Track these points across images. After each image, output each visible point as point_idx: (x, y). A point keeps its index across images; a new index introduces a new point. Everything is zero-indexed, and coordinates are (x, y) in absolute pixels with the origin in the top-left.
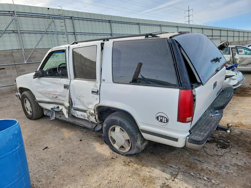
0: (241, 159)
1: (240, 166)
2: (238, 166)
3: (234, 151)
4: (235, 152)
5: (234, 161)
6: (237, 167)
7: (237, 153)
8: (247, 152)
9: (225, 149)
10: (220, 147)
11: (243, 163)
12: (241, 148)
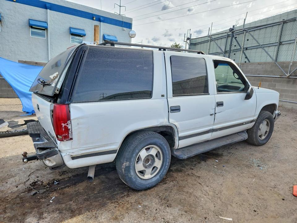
0: (11, 184)
1: (11, 177)
2: (13, 177)
3: (21, 187)
4: (19, 187)
5: (17, 178)
6: (12, 175)
7: (17, 187)
8: (8, 196)
9: (31, 183)
10: (36, 182)
11: (8, 182)
12: (15, 196)
